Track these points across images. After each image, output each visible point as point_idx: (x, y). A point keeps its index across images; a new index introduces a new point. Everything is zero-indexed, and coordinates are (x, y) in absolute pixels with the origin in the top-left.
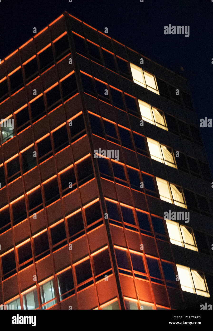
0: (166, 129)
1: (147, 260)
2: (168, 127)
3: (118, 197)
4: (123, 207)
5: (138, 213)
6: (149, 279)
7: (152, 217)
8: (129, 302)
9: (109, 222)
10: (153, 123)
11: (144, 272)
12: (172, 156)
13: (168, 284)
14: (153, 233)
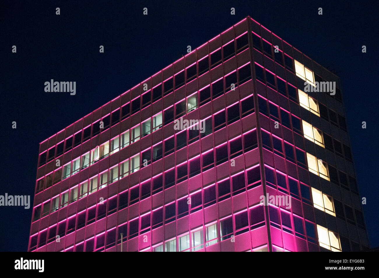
0: (319, 115)
1: (294, 218)
2: (321, 114)
3: (275, 165)
4: (277, 173)
5: (289, 179)
6: (294, 233)
7: (301, 184)
8: (277, 249)
9: (266, 184)
10: (308, 109)
11: (290, 227)
12: (321, 137)
13: (309, 240)
14: (301, 197)
